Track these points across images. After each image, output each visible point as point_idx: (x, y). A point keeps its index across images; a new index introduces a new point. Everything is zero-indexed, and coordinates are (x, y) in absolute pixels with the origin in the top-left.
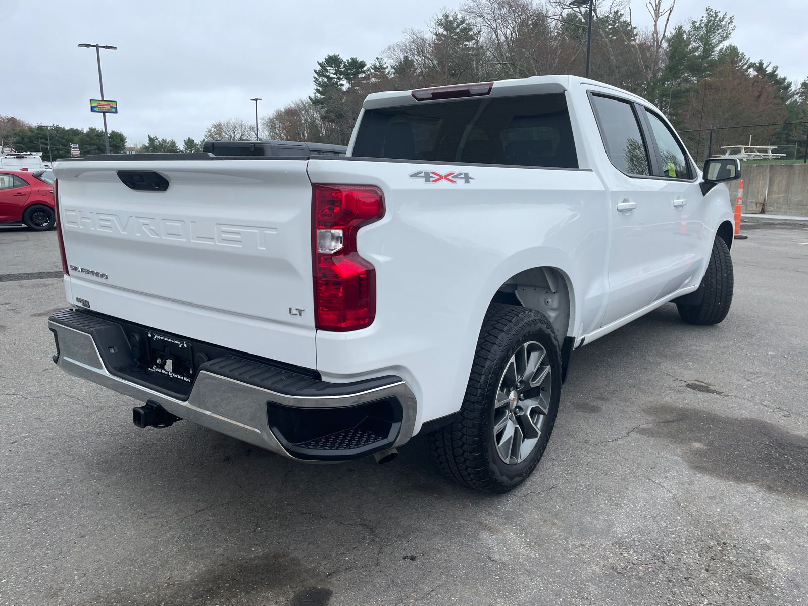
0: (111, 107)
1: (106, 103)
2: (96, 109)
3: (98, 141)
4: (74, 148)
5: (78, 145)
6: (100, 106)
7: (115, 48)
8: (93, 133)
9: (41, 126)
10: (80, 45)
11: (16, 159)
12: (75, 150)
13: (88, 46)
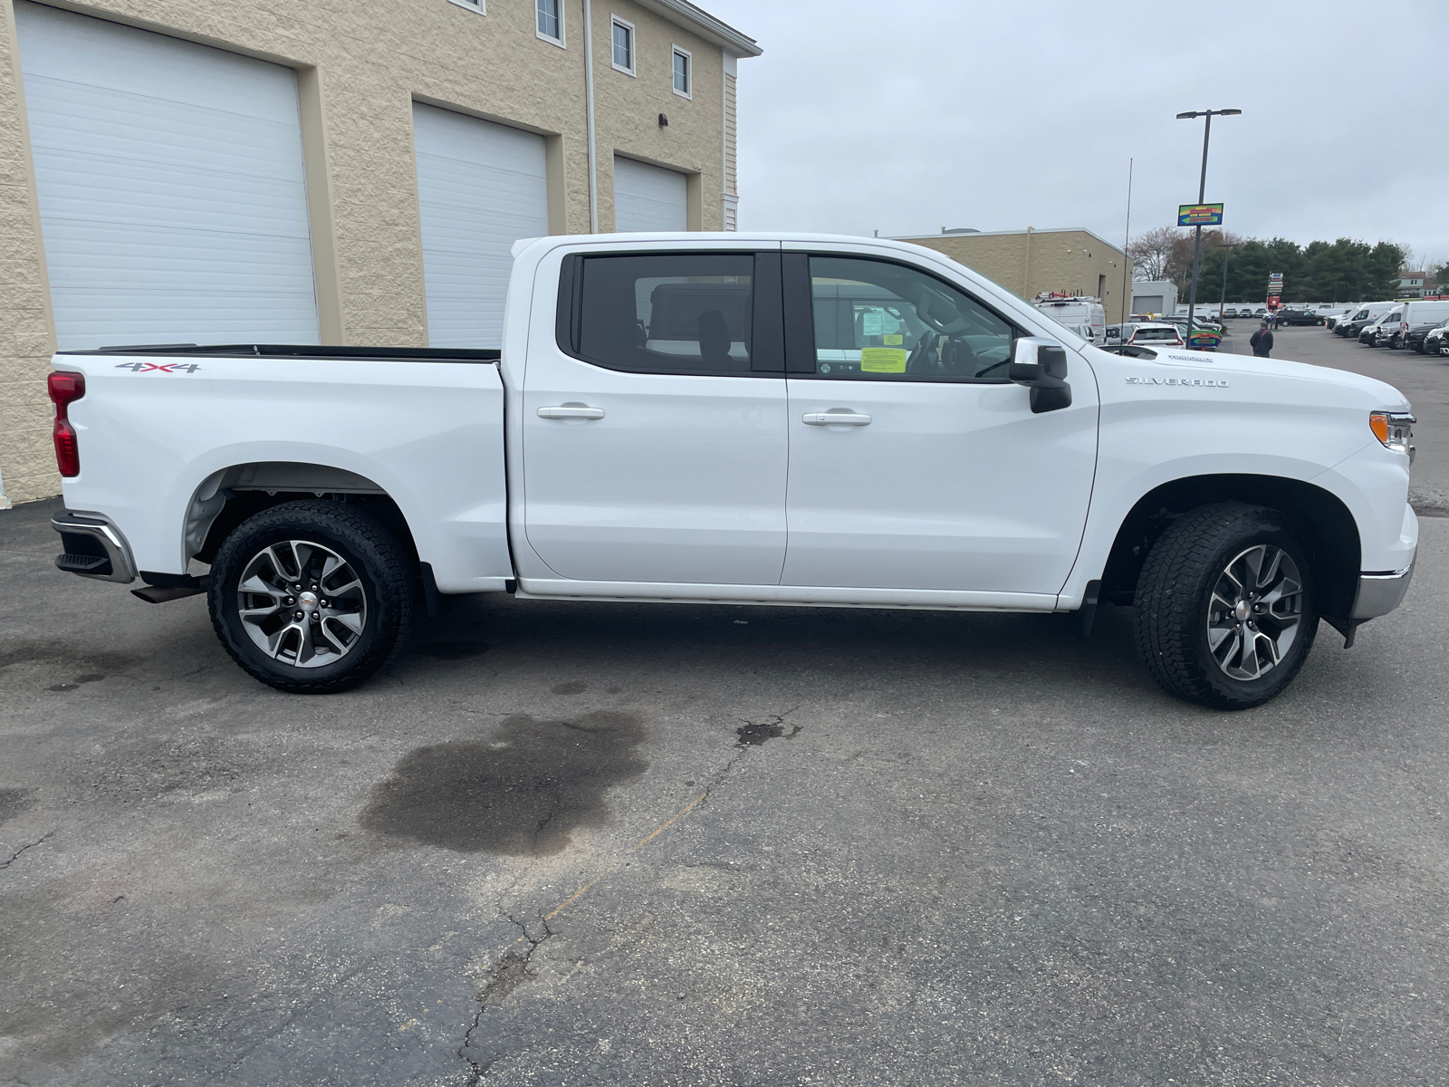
0: (1213, 215)
1: (1205, 208)
2: (1186, 220)
3: (1349, 264)
4: (1275, 280)
5: (1282, 275)
6: (1194, 215)
7: (1239, 112)
8: (1343, 248)
9: (1254, 242)
10: (1179, 116)
11: (1053, 308)
12: (1276, 283)
13: (1193, 115)
